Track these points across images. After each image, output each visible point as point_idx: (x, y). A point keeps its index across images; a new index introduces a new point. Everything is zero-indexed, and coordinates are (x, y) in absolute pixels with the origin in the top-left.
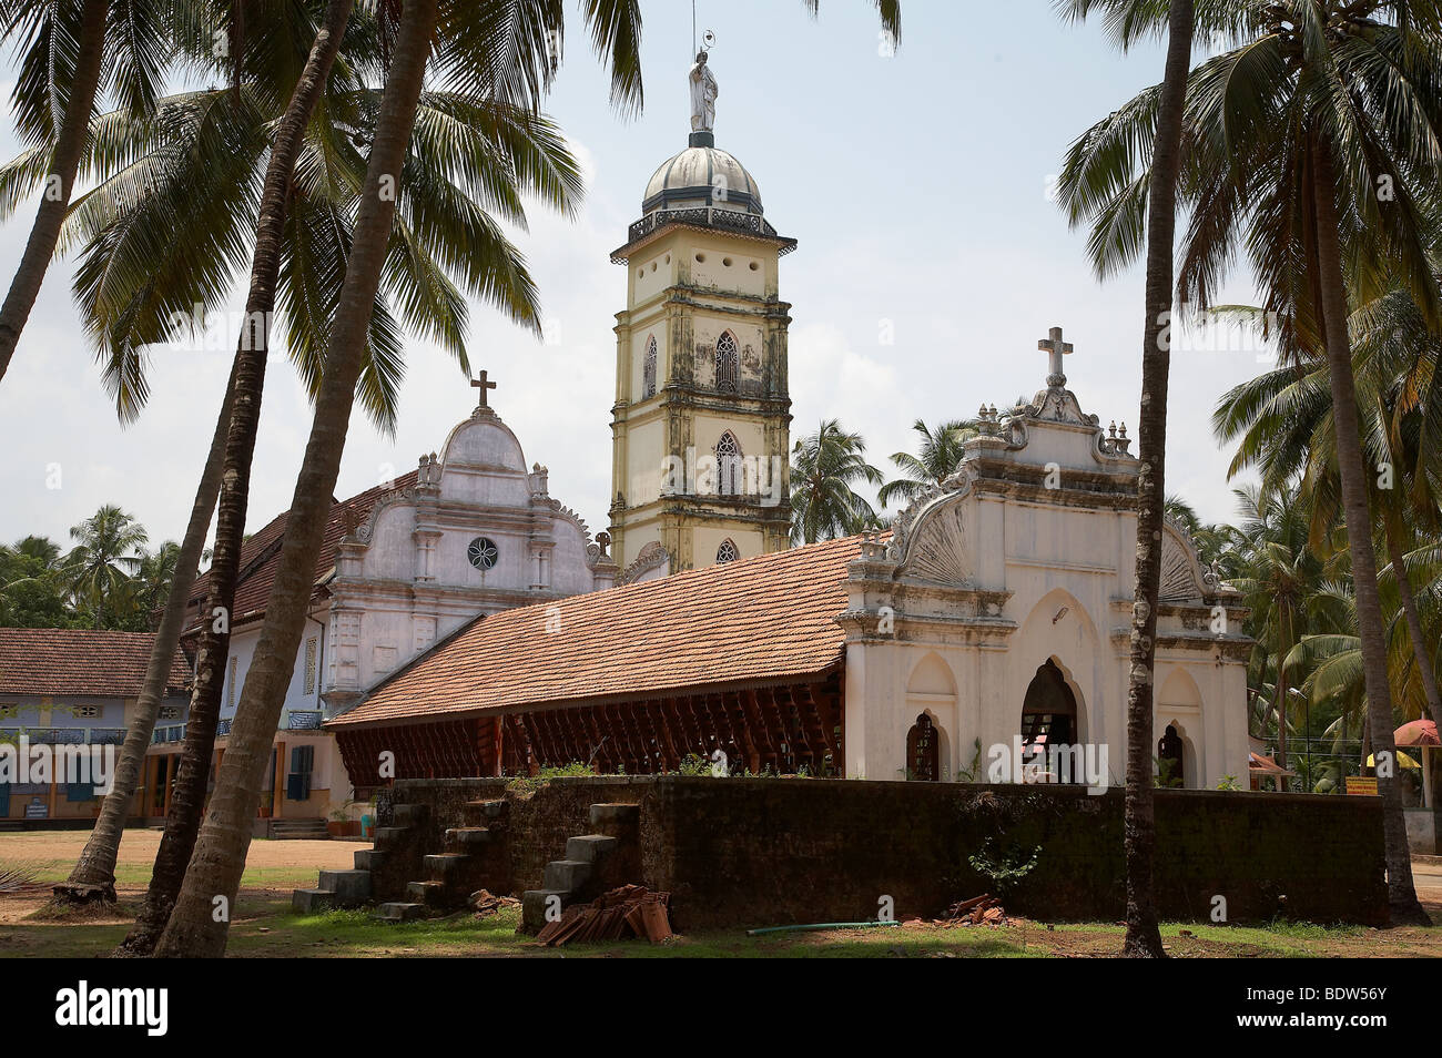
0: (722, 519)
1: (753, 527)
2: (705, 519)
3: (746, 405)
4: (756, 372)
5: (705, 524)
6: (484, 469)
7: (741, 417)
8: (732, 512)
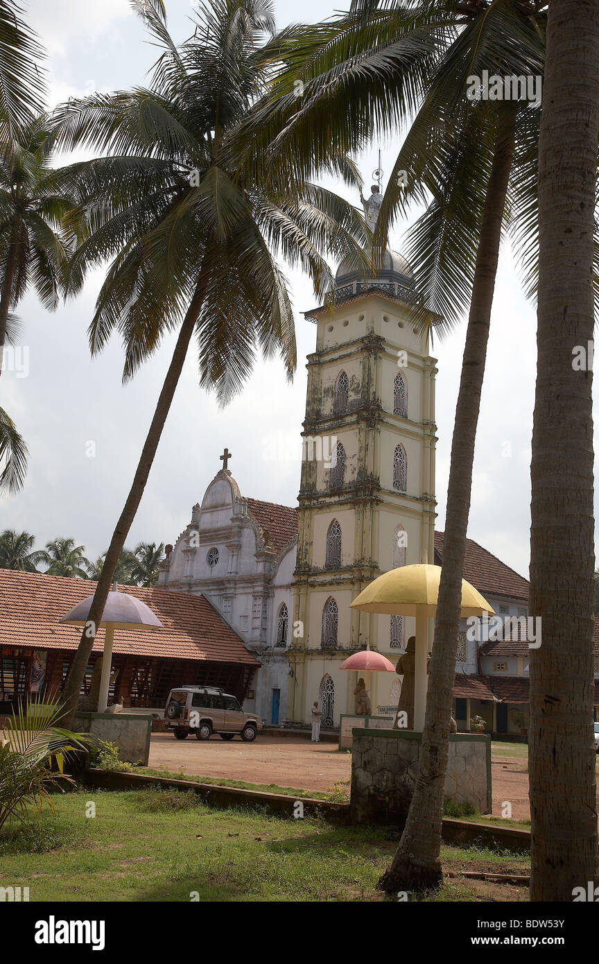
0: (329, 505)
1: (349, 506)
2: (320, 508)
3: (349, 419)
4: (357, 393)
5: (320, 512)
6: (217, 507)
7: (345, 429)
8: (336, 499)
